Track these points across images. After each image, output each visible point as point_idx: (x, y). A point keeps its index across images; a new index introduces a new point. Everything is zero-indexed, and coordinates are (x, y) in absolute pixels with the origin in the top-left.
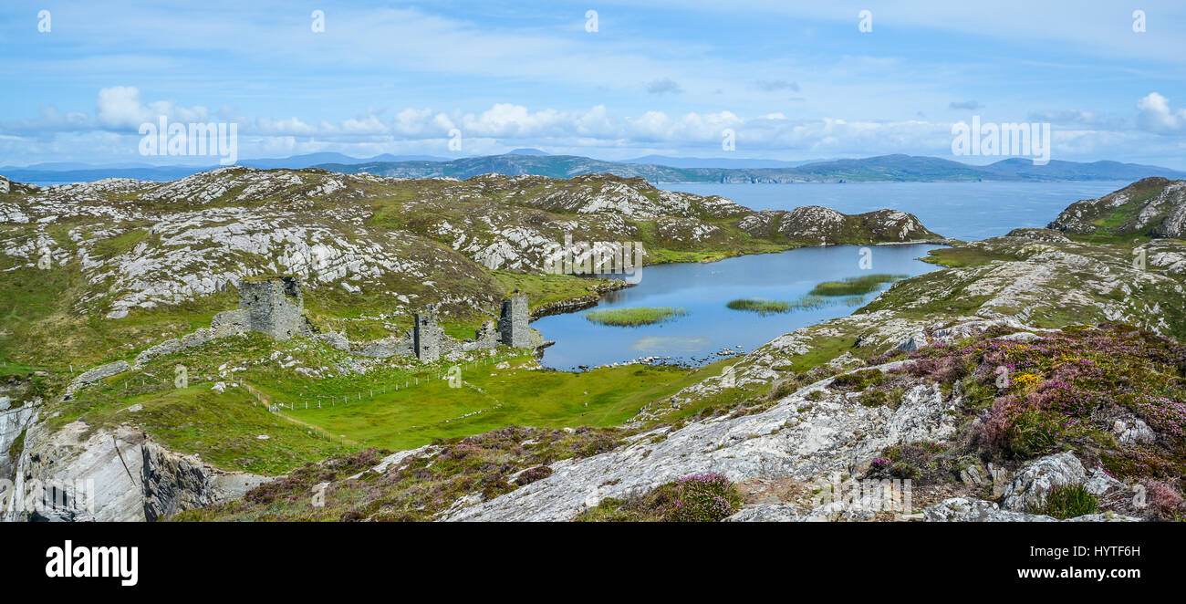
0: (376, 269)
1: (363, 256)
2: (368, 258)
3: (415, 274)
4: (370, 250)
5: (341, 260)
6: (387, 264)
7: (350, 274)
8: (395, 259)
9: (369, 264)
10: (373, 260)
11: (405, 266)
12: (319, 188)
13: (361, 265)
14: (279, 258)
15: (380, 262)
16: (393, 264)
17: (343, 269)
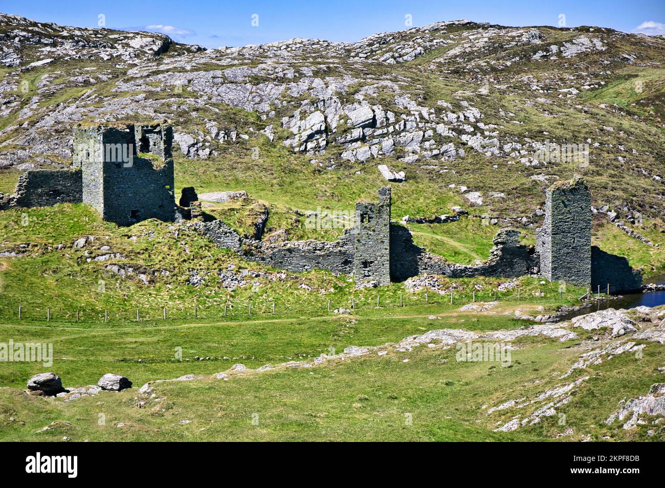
0: (450, 147)
1: (434, 125)
2: (442, 129)
3: (523, 160)
4: (452, 117)
5: (391, 129)
6: (474, 142)
7: (398, 152)
8: (495, 134)
9: (440, 140)
10: (452, 134)
11: (507, 148)
12: (554, 48)
13: (424, 140)
14: (285, 119)
15: (464, 138)
16: (487, 141)
17: (388, 143)
